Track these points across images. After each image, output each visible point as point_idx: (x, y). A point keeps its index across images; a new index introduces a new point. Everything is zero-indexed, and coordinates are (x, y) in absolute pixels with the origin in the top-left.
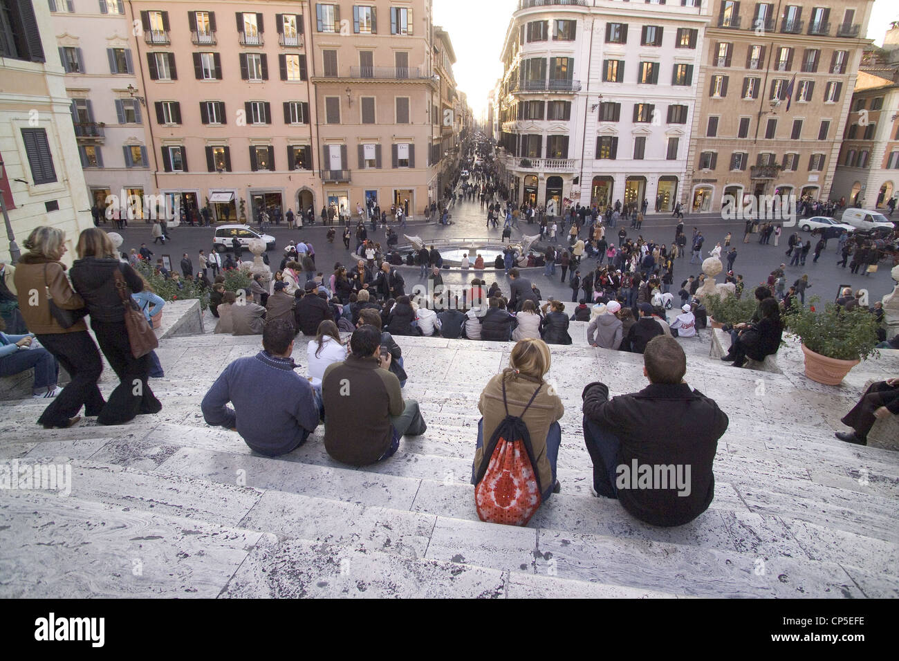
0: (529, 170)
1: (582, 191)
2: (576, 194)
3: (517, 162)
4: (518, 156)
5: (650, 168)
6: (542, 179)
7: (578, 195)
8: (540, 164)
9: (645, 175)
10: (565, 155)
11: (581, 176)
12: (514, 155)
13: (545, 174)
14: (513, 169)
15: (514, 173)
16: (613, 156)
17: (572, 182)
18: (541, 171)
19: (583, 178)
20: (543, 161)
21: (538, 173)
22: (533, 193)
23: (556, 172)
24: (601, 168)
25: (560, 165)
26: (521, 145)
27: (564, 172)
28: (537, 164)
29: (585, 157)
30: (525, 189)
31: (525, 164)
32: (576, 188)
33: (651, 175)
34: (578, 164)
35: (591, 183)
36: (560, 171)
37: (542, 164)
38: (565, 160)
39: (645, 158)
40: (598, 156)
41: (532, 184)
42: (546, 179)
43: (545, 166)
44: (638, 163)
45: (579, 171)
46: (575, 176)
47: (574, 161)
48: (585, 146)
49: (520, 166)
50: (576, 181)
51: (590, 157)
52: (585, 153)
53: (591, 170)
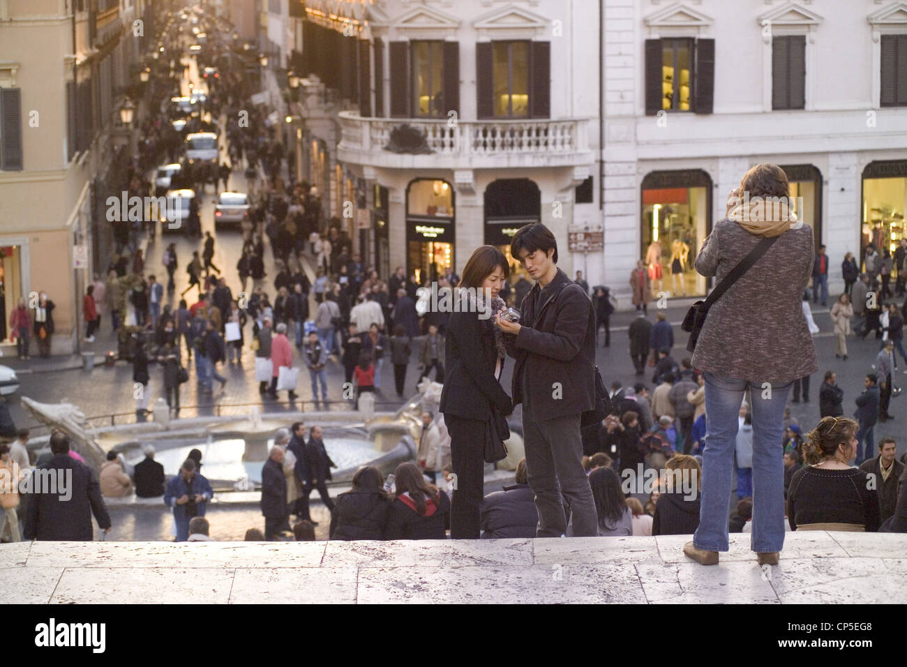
0: (420, 161)
1: (609, 224)
2: (587, 235)
3: (378, 136)
4: (380, 112)
5: (829, 137)
6: (468, 191)
7: (594, 240)
8: (457, 138)
9: (816, 162)
10: (540, 105)
11: (602, 176)
12: (365, 113)
13: (478, 172)
14: (363, 161)
15: (369, 174)
16: (702, 103)
17: (570, 196)
18: (463, 162)
19: (608, 182)
20: (467, 129)
21: (450, 172)
22: (440, 238)
23: (515, 163)
24: (665, 143)
25: (525, 138)
26: (387, 74)
27: (540, 163)
28: (447, 138)
29: (609, 110)
30: (410, 226)
31: (407, 141)
32: (586, 215)
33: (834, 161)
34: (586, 135)
35: (635, 194)
36: (528, 162)
37: (465, 139)
38: (541, 122)
39: (808, 106)
40: (653, 104)
41: (432, 210)
42: (481, 190)
43: (476, 145)
44: (789, 121)
45: (593, 156)
46: (581, 175)
47: (572, 124)
48: (608, 73)
49: (387, 149)
50: (584, 192)
51: (627, 109)
52: (608, 97)
53: (630, 153)
